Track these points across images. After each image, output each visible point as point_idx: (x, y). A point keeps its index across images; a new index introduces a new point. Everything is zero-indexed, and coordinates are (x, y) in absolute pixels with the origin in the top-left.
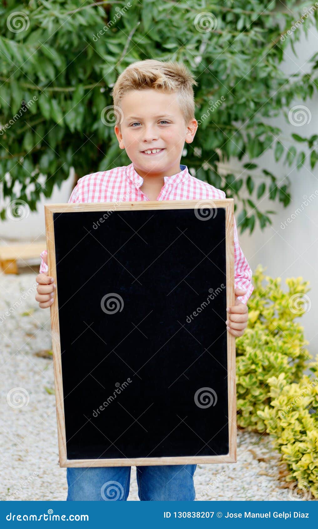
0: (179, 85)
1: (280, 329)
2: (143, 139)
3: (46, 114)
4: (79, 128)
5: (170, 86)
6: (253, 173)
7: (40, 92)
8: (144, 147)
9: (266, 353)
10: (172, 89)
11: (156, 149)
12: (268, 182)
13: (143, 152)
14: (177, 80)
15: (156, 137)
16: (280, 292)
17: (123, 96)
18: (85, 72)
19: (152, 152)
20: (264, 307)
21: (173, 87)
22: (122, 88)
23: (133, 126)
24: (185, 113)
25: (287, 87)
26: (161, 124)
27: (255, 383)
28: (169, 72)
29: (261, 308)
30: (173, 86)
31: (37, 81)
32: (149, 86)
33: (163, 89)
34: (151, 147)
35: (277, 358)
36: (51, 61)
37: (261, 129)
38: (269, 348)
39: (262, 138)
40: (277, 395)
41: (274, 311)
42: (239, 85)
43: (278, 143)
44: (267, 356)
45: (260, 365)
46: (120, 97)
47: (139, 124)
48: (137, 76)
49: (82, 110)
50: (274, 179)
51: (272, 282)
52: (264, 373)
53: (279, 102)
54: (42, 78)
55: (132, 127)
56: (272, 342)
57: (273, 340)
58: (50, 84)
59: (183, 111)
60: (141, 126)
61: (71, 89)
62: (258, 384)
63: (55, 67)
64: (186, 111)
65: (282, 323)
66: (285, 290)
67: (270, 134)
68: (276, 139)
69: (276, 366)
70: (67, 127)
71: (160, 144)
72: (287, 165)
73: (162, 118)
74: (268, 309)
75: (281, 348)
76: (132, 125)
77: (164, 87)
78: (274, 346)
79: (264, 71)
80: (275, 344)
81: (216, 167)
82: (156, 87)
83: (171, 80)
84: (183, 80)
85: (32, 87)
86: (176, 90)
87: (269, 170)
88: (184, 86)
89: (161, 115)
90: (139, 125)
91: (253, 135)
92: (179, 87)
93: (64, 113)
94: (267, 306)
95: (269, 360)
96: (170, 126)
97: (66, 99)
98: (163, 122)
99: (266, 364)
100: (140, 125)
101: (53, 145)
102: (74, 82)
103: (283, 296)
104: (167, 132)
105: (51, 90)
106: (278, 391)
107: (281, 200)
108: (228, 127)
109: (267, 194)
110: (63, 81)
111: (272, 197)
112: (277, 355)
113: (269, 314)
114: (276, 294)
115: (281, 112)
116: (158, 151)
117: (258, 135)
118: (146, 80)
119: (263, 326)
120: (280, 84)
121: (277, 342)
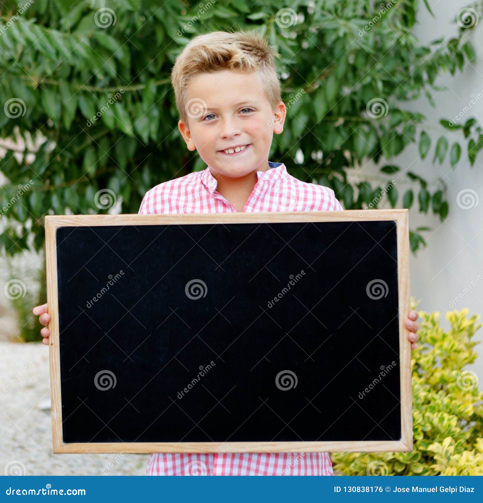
0: (259, 61)
1: (444, 381)
2: (222, 135)
3: (109, 122)
4: (154, 137)
5: (250, 63)
6: (394, 178)
7: (99, 95)
8: (223, 145)
9: (428, 414)
10: (252, 67)
11: (240, 146)
12: (416, 188)
13: (222, 151)
14: (256, 55)
15: (238, 132)
16: (440, 330)
17: (190, 82)
18: (156, 62)
19: (235, 151)
20: (420, 354)
21: (253, 65)
22: (187, 73)
23: (207, 120)
24: (270, 97)
25: (427, 58)
26: (242, 114)
27: (416, 455)
28: (244, 46)
29: (418, 356)
30: (253, 63)
31: (93, 81)
32: (222, 67)
33: (241, 68)
34: (232, 144)
35: (442, 419)
36: (109, 52)
37: (398, 117)
38: (430, 407)
39: (400, 130)
40: (443, 468)
41: (435, 358)
42: (361, 61)
43: (423, 133)
44: (428, 417)
45: (419, 430)
46: (185, 85)
47: (214, 116)
48: (205, 55)
49: (156, 113)
50: (424, 184)
51: (427, 318)
52: (427, 441)
53: (418, 79)
54: (100, 76)
55: (204, 122)
56: (435, 400)
57: (436, 396)
58: (112, 83)
59: (268, 93)
60: (217, 119)
61: (140, 87)
62: (419, 458)
63: (116, 61)
64: (271, 93)
65: (446, 372)
66: (446, 328)
67: (410, 122)
68: (419, 129)
69: (443, 430)
70: (139, 138)
71: (244, 139)
72: (437, 161)
73: (243, 105)
74: (426, 356)
75: (447, 406)
76: (204, 119)
77: (242, 66)
78: (439, 405)
79: (392, 39)
80: (439, 402)
81: (344, 174)
82: (232, 67)
83: (248, 56)
84: (263, 54)
85: (89, 89)
86: (256, 68)
87: (417, 172)
88: (265, 61)
89: (243, 102)
90: (214, 118)
91: (387, 126)
92: (260, 63)
93: (132, 118)
94: (424, 353)
95: (431, 423)
96: (253, 115)
97: (134, 101)
98: (244, 110)
99: (428, 428)
100: (216, 117)
101: (123, 163)
102: (143, 78)
103: (444, 336)
104: (251, 123)
105: (113, 90)
106: (444, 461)
107: (435, 211)
108: (354, 119)
109: (416, 205)
110: (127, 76)
111: (423, 209)
112: (442, 415)
113: (428, 362)
114: (434, 335)
115: (422, 91)
116: (243, 148)
117: (393, 126)
118: (217, 58)
119: (423, 380)
120: (418, 56)
121: (440, 399)
